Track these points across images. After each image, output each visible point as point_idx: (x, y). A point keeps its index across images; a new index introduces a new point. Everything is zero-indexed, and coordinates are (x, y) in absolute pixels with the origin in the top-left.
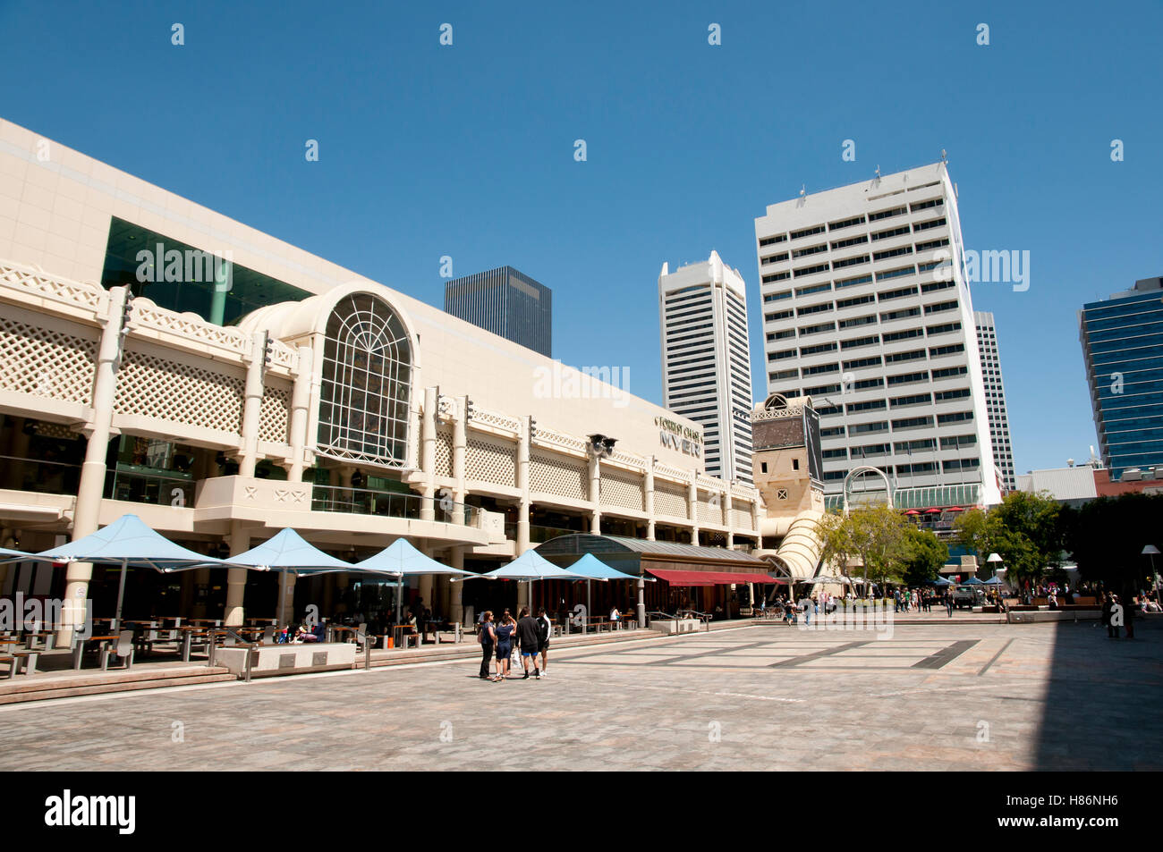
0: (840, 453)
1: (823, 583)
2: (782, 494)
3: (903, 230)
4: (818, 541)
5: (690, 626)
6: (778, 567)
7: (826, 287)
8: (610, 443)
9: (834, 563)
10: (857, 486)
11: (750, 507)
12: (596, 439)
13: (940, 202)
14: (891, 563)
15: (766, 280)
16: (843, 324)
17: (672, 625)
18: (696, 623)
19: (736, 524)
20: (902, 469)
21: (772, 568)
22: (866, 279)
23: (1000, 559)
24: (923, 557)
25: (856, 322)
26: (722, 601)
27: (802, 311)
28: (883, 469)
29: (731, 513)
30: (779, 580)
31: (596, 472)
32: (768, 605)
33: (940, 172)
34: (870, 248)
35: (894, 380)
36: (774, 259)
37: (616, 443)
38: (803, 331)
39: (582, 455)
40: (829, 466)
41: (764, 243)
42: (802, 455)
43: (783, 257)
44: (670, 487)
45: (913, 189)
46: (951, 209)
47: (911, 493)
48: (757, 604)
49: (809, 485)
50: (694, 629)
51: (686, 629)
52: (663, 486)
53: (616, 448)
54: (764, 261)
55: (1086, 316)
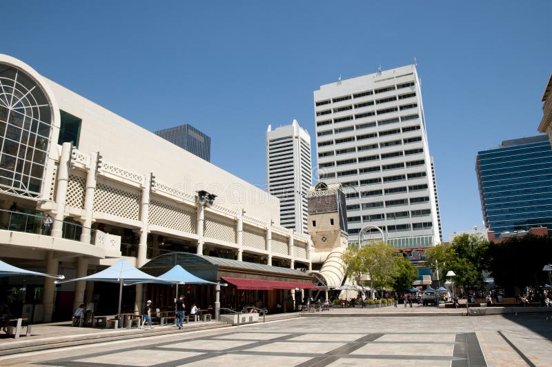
0: (357, 219)
1: (346, 289)
2: (324, 239)
3: (393, 99)
4: (343, 264)
5: (251, 318)
6: (320, 280)
7: (351, 128)
8: (212, 197)
9: (353, 277)
10: (366, 237)
11: (305, 246)
12: (202, 193)
13: (413, 84)
14: (387, 278)
15: (319, 124)
16: (360, 149)
17: (235, 318)
18: (256, 316)
19: (296, 255)
20: (391, 228)
21: (315, 280)
22: (373, 124)
23: (454, 275)
24: (404, 275)
25: (367, 148)
26: (281, 300)
27: (338, 141)
28: (381, 228)
29: (293, 248)
30: (320, 288)
31: (202, 216)
32: (312, 303)
33: (412, 68)
34: (376, 108)
35: (387, 179)
36: (323, 113)
37: (216, 198)
38: (338, 152)
39: (193, 204)
40: (351, 226)
41: (318, 104)
42: (336, 216)
43: (328, 112)
44: (254, 230)
45: (399, 77)
46: (418, 88)
47: (396, 240)
48: (305, 303)
49: (340, 234)
50: (253, 321)
51: (247, 320)
52: (248, 229)
53: (215, 201)
54: (318, 114)
55: (479, 158)
